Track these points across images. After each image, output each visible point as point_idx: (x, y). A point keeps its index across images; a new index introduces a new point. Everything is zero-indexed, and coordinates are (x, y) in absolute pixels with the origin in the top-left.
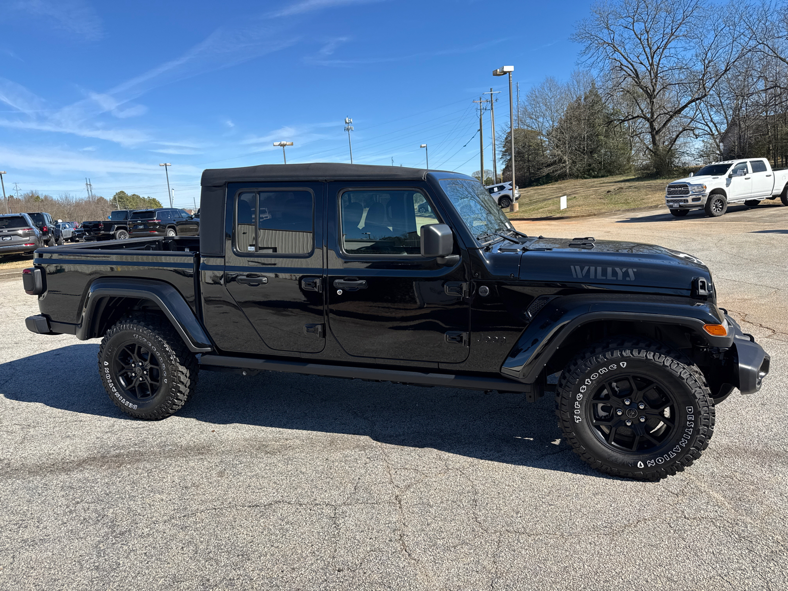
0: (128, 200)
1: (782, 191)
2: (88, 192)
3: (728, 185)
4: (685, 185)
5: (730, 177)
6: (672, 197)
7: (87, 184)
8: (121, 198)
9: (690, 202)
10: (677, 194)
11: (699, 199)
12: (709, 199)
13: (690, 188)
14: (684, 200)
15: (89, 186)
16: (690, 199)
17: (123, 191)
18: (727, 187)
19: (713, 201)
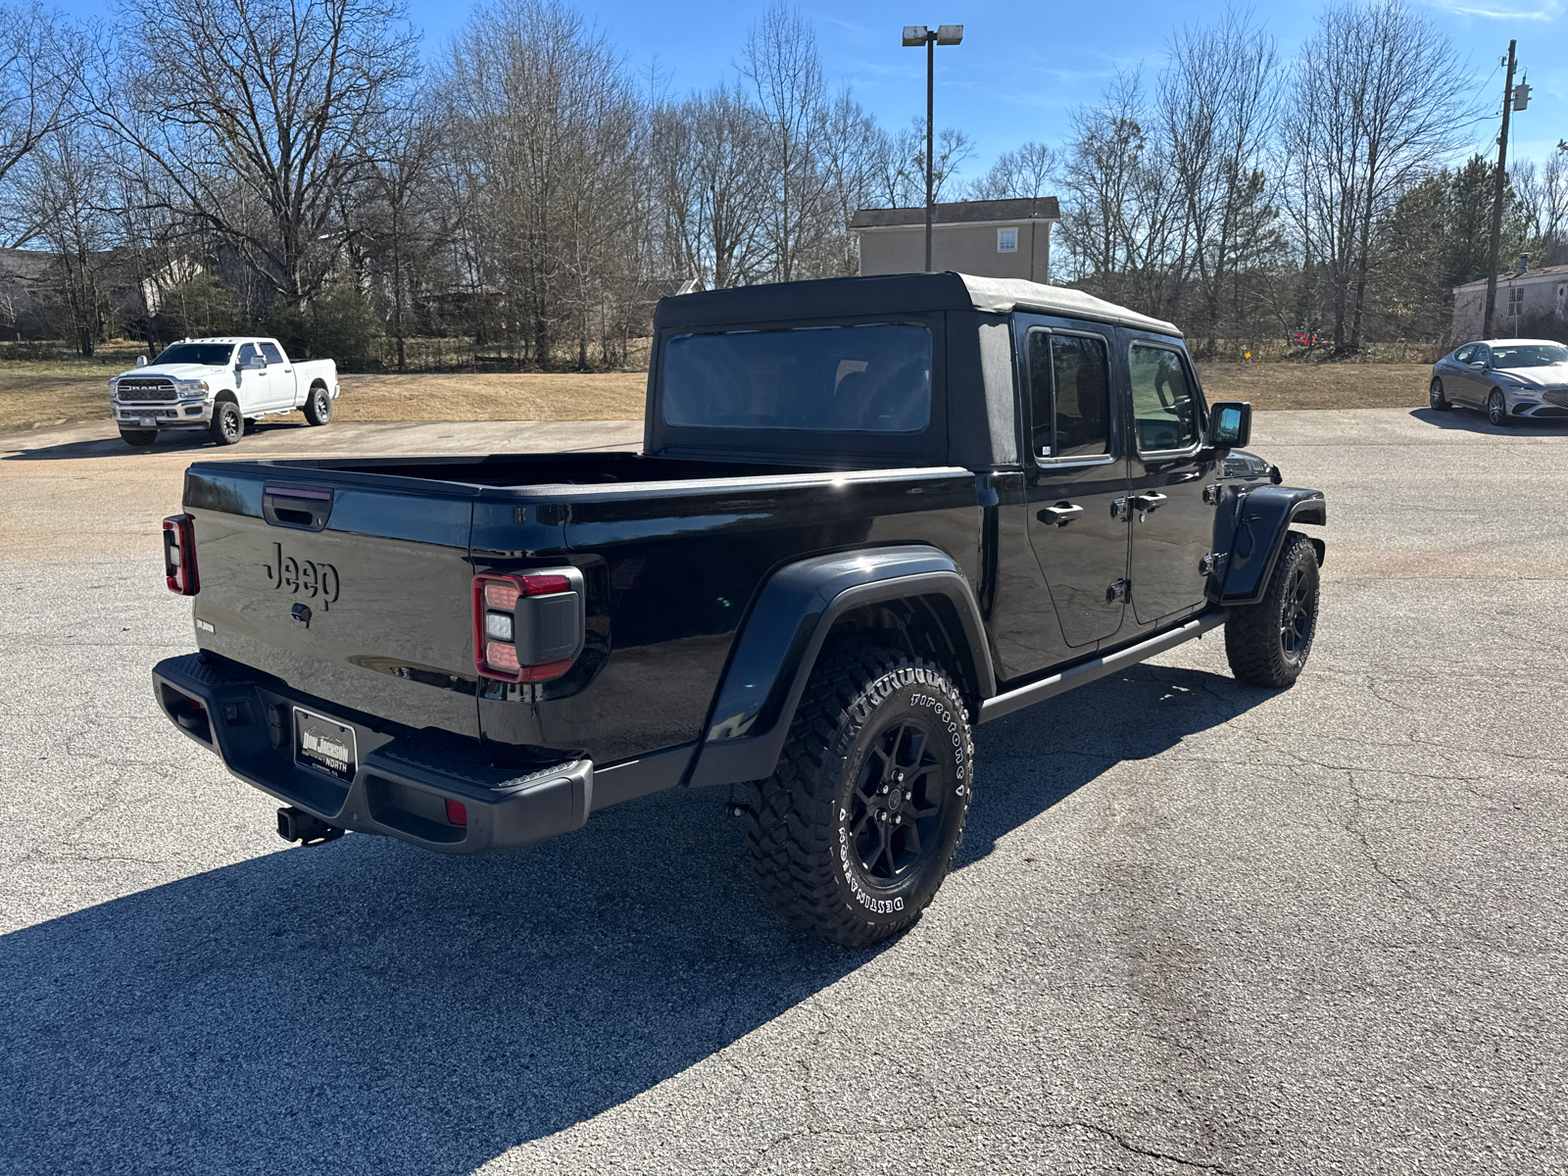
1: (306, 399)
3: (239, 384)
4: (166, 381)
5: (238, 369)
6: (133, 405)
9: (182, 416)
10: (146, 399)
11: (198, 410)
12: (217, 411)
13: (177, 388)
14: (167, 411)
16: (179, 408)
18: (238, 387)
19: (223, 414)
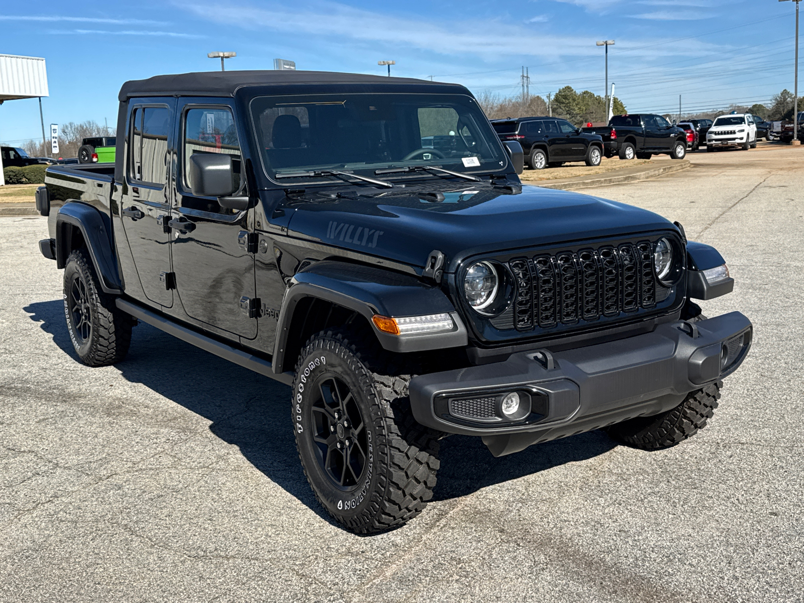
0: (574, 100)
2: (523, 89)
7: (523, 76)
8: (565, 97)
15: (525, 79)
17: (570, 86)
